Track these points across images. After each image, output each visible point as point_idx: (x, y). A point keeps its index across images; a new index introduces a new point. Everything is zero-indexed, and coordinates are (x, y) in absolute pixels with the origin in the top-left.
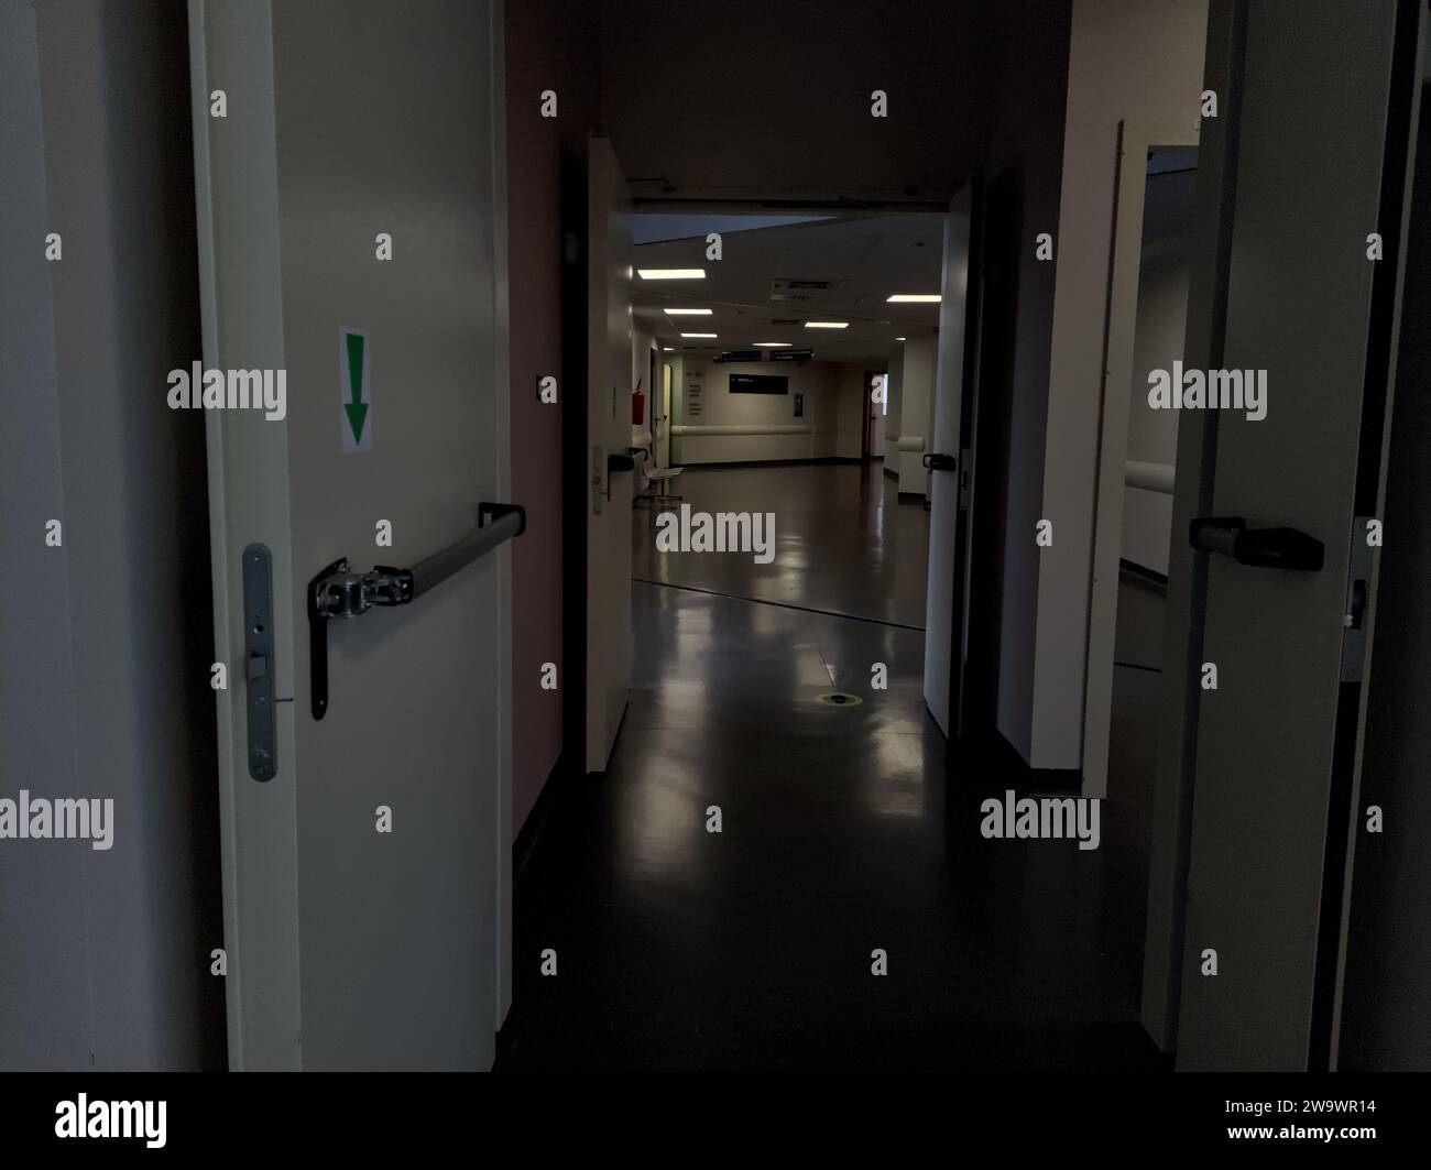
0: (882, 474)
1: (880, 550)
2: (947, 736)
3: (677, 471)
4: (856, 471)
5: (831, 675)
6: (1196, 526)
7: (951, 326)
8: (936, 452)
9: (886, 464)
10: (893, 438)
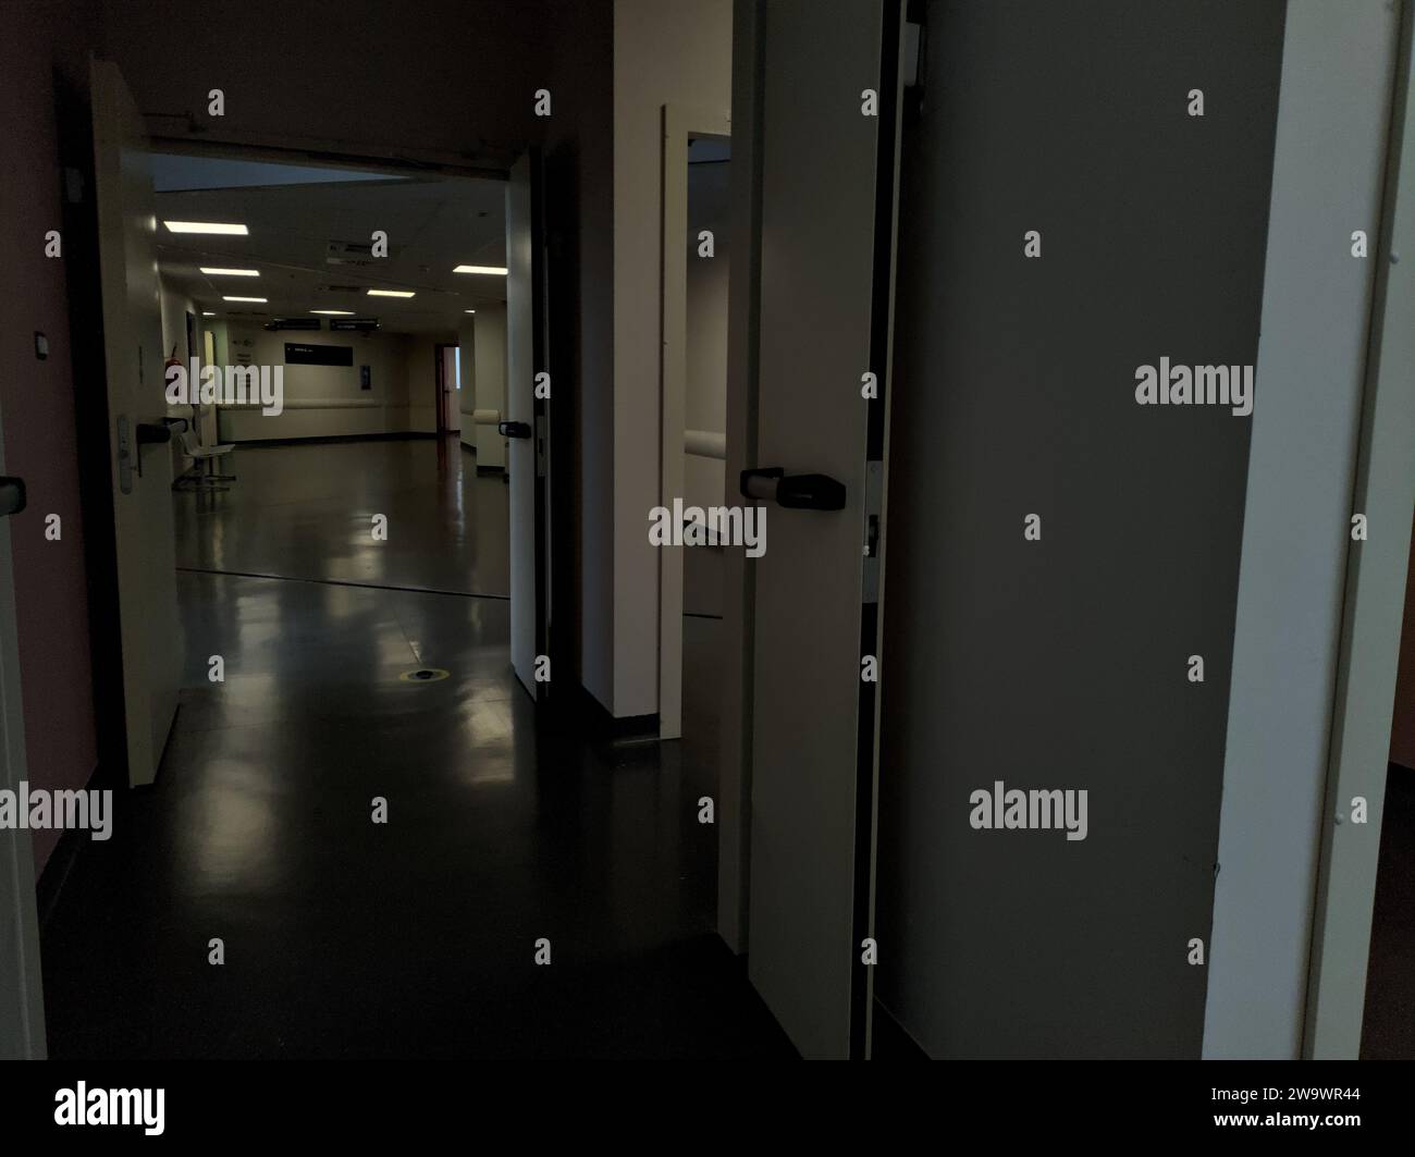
0: (459, 449)
1: (461, 523)
2: (535, 699)
3: (227, 448)
4: (432, 445)
5: (416, 652)
6: (745, 476)
7: (518, 298)
8: (511, 421)
9: (465, 438)
10: (468, 412)
